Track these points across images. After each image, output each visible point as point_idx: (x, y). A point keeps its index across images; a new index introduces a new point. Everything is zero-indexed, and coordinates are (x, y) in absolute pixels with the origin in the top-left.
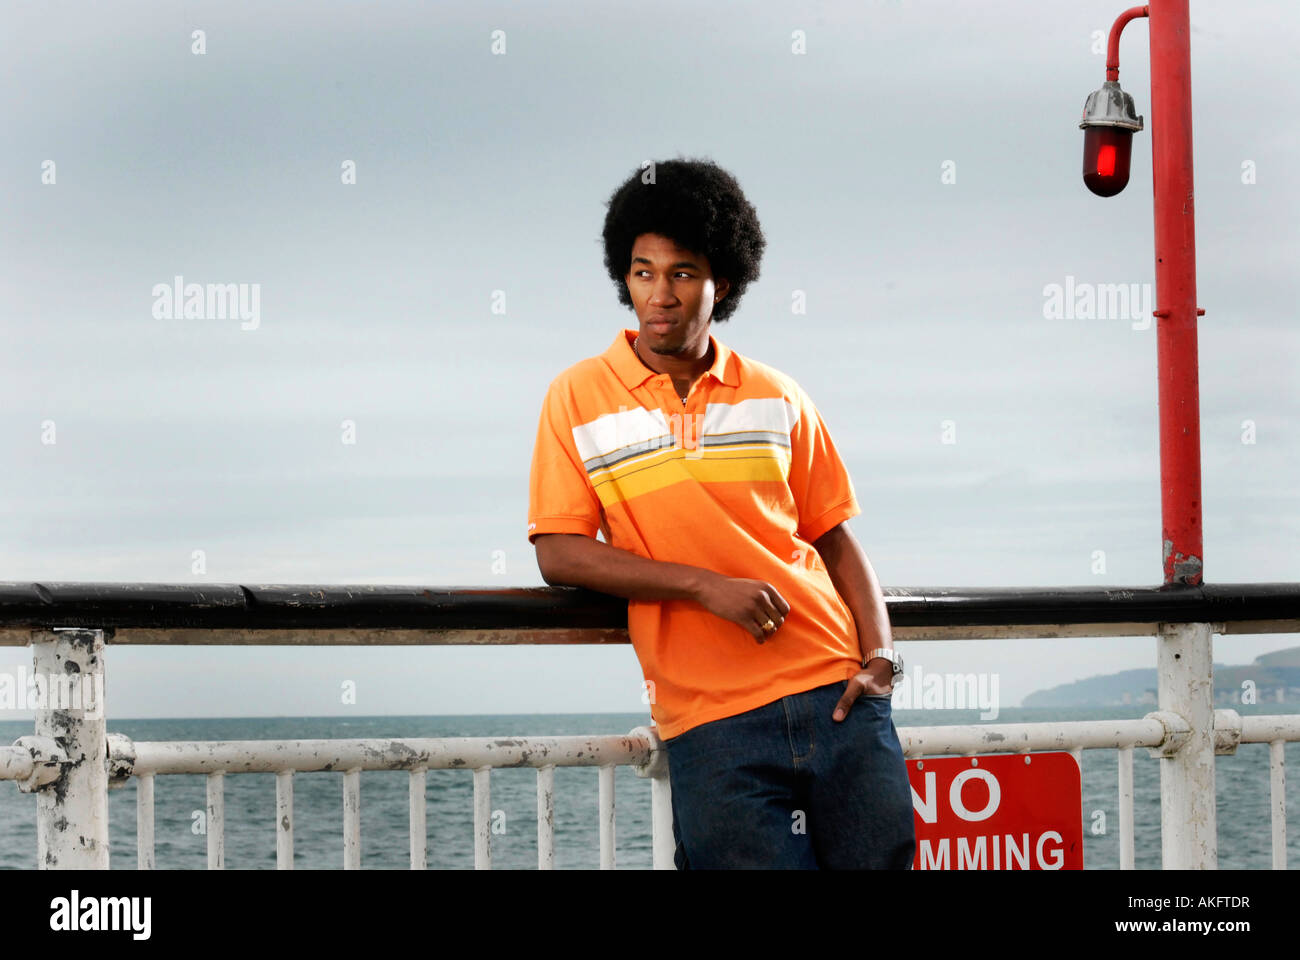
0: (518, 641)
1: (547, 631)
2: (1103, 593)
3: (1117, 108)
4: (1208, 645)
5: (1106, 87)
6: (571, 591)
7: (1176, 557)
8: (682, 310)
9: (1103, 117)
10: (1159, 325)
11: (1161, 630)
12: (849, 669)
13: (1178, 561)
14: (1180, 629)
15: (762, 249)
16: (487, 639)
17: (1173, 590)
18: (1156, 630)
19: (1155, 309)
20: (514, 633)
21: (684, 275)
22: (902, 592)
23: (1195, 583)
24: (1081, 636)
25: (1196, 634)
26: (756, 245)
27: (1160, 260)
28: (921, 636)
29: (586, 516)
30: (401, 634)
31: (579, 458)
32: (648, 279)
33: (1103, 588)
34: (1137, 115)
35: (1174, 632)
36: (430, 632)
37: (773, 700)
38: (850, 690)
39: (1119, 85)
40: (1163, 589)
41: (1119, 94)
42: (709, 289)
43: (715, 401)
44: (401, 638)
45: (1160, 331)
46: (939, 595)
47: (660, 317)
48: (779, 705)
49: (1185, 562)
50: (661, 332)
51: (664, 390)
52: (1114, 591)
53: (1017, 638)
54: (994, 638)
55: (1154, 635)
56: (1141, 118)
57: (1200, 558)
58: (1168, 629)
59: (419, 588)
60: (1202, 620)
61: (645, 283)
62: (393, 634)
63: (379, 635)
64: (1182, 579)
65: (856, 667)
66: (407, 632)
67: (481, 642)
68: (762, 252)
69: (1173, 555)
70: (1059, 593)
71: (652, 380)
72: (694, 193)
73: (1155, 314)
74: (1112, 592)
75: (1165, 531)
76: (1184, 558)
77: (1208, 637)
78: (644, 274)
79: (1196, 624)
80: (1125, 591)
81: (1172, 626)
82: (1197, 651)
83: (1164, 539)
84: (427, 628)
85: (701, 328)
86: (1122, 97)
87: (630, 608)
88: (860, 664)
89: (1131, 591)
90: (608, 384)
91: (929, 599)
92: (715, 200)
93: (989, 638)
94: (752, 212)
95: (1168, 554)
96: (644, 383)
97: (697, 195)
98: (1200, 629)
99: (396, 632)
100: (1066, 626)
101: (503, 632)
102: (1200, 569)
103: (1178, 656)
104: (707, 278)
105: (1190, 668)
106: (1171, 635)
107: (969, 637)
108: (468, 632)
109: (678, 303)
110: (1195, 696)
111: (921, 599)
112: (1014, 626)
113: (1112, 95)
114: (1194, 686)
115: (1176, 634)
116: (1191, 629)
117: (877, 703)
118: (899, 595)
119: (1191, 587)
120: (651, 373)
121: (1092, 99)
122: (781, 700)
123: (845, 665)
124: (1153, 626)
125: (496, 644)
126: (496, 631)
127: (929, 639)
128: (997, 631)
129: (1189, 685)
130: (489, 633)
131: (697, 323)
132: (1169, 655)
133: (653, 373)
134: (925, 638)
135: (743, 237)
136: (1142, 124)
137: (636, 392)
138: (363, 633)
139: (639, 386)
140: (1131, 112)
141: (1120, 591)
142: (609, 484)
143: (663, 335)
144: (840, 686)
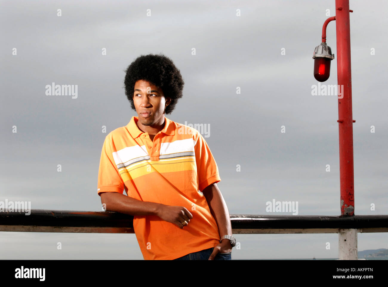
0: (91, 232)
1: (103, 228)
2: (318, 218)
3: (325, 51)
4: (356, 236)
5: (322, 44)
6: (113, 213)
7: (345, 206)
8: (153, 108)
9: (320, 54)
10: (339, 125)
11: (339, 231)
12: (215, 243)
13: (346, 207)
14: (346, 231)
15: (183, 85)
16: (79, 231)
17: (344, 217)
18: (338, 231)
19: (338, 120)
20: (90, 228)
21: (154, 95)
22: (243, 216)
23: (351, 214)
24: (311, 233)
25: (352, 233)
26: (181, 84)
27: (340, 103)
28: (251, 232)
29: (118, 185)
30: (43, 228)
31: (115, 164)
32: (140, 97)
33: (318, 216)
34: (332, 54)
35: (344, 232)
36: (55, 228)
37: (185, 255)
38: (214, 251)
39: (326, 44)
40: (340, 217)
41: (326, 46)
42: (163, 101)
43: (164, 142)
44: (43, 229)
45: (339, 127)
46: (258, 217)
47: (145, 111)
48: (188, 256)
49: (348, 208)
50: (145, 117)
51: (146, 139)
52: (322, 217)
53: (287, 233)
54: (279, 233)
55: (337, 233)
56: (334, 55)
57: (353, 206)
58: (342, 231)
59: (49, 211)
60: (354, 228)
61: (140, 99)
62: (40, 228)
63: (34, 228)
64: (347, 213)
65: (217, 242)
66: (45, 227)
67: (76, 232)
68: (183, 87)
69: (344, 205)
70: (302, 218)
71: (142, 135)
72: (156, 64)
73: (338, 121)
74: (321, 217)
75: (341, 197)
76: (348, 206)
77: (356, 234)
78: (139, 95)
79: (352, 229)
80: (326, 217)
81: (343, 230)
82: (352, 238)
83: (341, 200)
84: (53, 226)
85: (161, 116)
86: (327, 47)
87: (134, 220)
88: (219, 241)
89: (328, 217)
90: (126, 136)
91: (253, 219)
92: (164, 67)
93: (277, 233)
94: (178, 72)
95: (342, 205)
96: (139, 136)
97: (157, 65)
98: (353, 231)
99: (41, 227)
100: (305, 229)
101: (85, 228)
102: (353, 210)
103: (345, 240)
104: (162, 96)
105: (350, 244)
106: (343, 233)
107: (269, 233)
108: (71, 228)
109: (151, 106)
110: (351, 254)
111: (250, 219)
112: (286, 229)
113: (324, 47)
114: (351, 250)
115: (345, 233)
116: (350, 231)
117: (224, 256)
118: (242, 217)
119: (350, 216)
120: (141, 132)
121: (317, 48)
122: (188, 255)
123: (213, 242)
124: (337, 230)
125: (83, 232)
126: (82, 228)
127: (254, 233)
128: (280, 231)
129: (349, 250)
130: (80, 228)
131: (159, 114)
132: (342, 240)
133: (142, 132)
134: (253, 233)
135: (175, 81)
136: (334, 57)
137: (136, 139)
138: (27, 227)
139: (137, 137)
140: (330, 52)
141: (325, 217)
142: (126, 173)
143: (146, 118)
144: (211, 250)
